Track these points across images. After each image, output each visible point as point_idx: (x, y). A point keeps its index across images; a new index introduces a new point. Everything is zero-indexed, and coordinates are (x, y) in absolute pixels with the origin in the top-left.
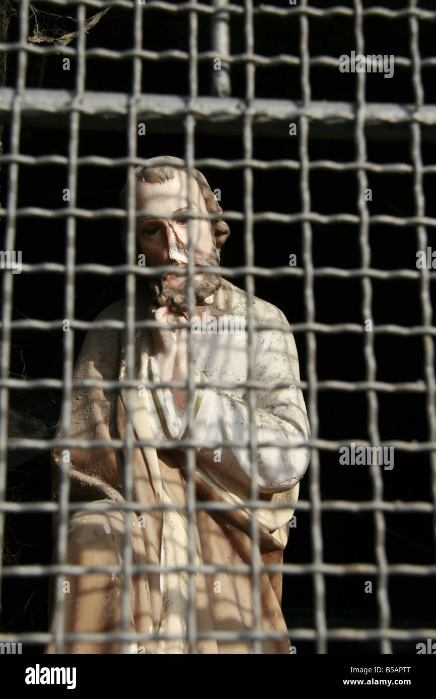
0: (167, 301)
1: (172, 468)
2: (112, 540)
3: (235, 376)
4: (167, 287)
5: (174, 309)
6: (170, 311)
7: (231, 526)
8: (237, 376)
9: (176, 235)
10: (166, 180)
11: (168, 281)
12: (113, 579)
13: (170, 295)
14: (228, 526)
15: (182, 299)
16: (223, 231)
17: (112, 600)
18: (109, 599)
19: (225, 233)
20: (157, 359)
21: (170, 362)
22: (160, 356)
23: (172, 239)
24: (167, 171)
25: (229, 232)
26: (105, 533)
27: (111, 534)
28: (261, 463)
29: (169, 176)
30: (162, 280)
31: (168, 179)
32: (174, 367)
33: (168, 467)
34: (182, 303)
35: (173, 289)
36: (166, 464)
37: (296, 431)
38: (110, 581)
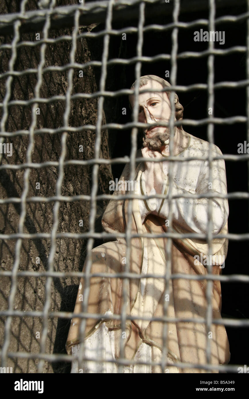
0: (147, 144)
1: (158, 226)
2: (105, 260)
3: (191, 180)
4: (148, 137)
5: (151, 148)
6: (149, 149)
7: (187, 254)
8: (192, 180)
9: (149, 112)
10: (143, 86)
11: (148, 135)
12: (103, 279)
13: (148, 141)
14: (186, 254)
15: (154, 142)
16: (179, 108)
17: (102, 289)
18: (101, 289)
19: (180, 109)
20: (144, 173)
21: (151, 174)
22: (146, 171)
23: (147, 113)
24: (144, 81)
25: (183, 109)
26: (101, 257)
27: (104, 257)
28: (197, 222)
29: (144, 83)
30: (145, 134)
31: (144, 85)
32: (154, 177)
33: (156, 226)
34: (153, 145)
35: (150, 138)
36: (155, 224)
37: (217, 205)
38: (102, 280)
